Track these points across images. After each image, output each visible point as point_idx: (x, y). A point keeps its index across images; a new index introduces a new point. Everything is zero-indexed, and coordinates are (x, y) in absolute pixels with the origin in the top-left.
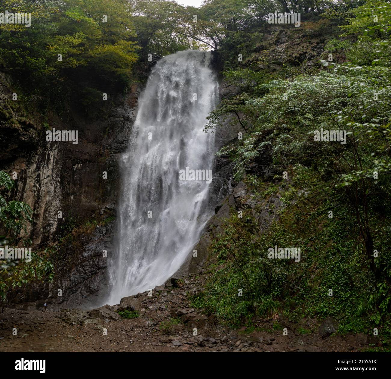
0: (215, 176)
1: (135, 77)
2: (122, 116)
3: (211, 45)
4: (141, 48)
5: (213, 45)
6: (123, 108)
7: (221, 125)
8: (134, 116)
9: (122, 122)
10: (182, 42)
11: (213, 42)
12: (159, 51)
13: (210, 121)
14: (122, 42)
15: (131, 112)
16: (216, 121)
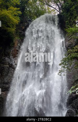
0: (69, 108)
1: (17, 35)
2: (8, 64)
3: (57, 9)
4: (21, 13)
5: (58, 10)
6: (9, 58)
7: (69, 69)
8: (15, 64)
9: (8, 68)
10: (42, 9)
11: (58, 8)
12: (30, 16)
13: (62, 67)
14: (12, 8)
15: (14, 61)
16: (66, 67)
